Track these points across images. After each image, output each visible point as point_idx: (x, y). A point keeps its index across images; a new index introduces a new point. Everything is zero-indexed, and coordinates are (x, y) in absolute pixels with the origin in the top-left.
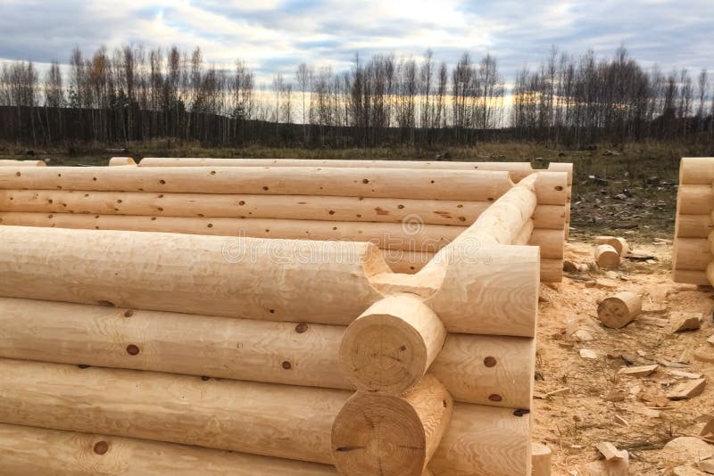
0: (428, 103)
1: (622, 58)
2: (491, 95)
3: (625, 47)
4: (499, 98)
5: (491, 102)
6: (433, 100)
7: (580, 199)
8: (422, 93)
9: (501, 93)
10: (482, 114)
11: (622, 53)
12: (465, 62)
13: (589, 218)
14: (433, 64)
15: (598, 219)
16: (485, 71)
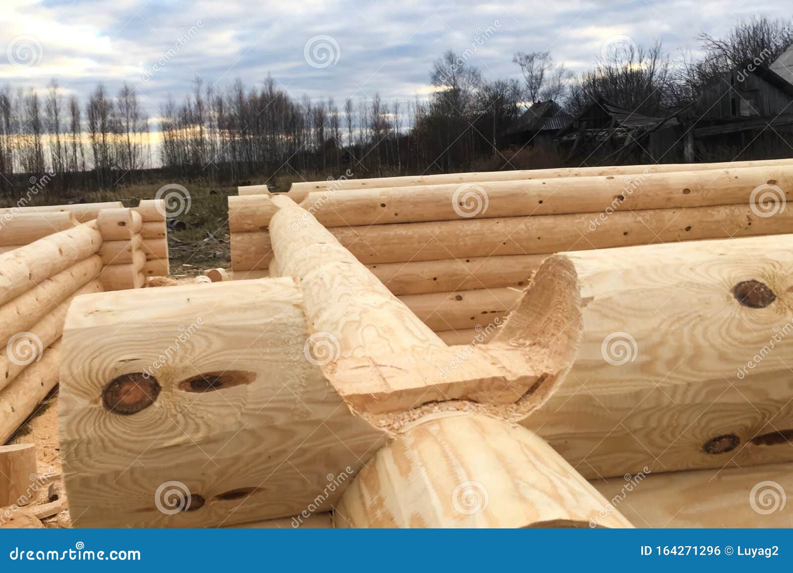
0: (59, 142)
1: (271, 88)
2: (134, 131)
3: (273, 76)
4: (144, 134)
5: (135, 139)
6: (65, 139)
7: (208, 236)
8: (51, 131)
9: (146, 129)
10: (128, 152)
11: (270, 83)
12: (100, 94)
13: (210, 254)
14: (61, 97)
15: (218, 253)
16: (124, 104)
